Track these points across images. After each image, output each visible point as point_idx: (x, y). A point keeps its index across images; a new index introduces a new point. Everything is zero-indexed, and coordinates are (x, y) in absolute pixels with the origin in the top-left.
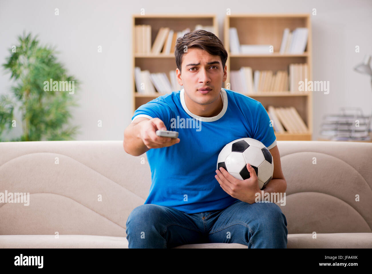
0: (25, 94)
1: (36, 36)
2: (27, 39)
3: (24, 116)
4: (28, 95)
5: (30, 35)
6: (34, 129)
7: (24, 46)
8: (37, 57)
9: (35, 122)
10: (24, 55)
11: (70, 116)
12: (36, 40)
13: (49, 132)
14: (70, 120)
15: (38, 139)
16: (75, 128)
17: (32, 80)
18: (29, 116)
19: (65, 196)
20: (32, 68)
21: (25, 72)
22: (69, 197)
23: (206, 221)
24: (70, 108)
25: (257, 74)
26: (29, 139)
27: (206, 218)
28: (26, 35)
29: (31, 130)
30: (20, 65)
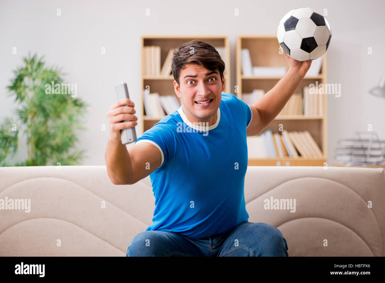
0: (30, 117)
1: (42, 57)
2: (33, 61)
3: (29, 140)
4: (33, 117)
5: (35, 56)
6: (39, 153)
7: (29, 67)
8: (43, 79)
9: (41, 146)
10: (29, 77)
11: (76, 140)
12: (42, 61)
13: (55, 156)
14: (76, 144)
15: (43, 163)
16: (81, 153)
17: (37, 102)
18: (34, 140)
19: (68, 221)
20: (37, 90)
21: (30, 95)
22: (72, 222)
23: (215, 250)
24: (76, 132)
26: (33, 163)
27: (214, 247)
28: (32, 57)
29: (36, 154)
30: (25, 87)
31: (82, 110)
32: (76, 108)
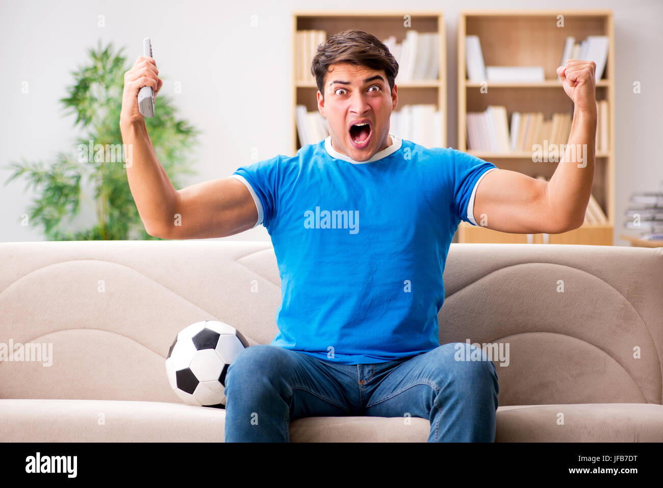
1: (122, 50)
2: (106, 54)
3: (99, 190)
5: (110, 46)
6: (116, 213)
7: (99, 65)
9: (119, 202)
10: (100, 82)
12: (122, 55)
15: (124, 231)
17: (113, 127)
18: (106, 192)
20: (113, 105)
21: (101, 113)
23: (366, 387)
24: (181, 177)
25: (516, 118)
27: (366, 383)
28: (103, 48)
29: (111, 216)
30: (93, 100)
31: (190, 139)
32: (181, 137)
